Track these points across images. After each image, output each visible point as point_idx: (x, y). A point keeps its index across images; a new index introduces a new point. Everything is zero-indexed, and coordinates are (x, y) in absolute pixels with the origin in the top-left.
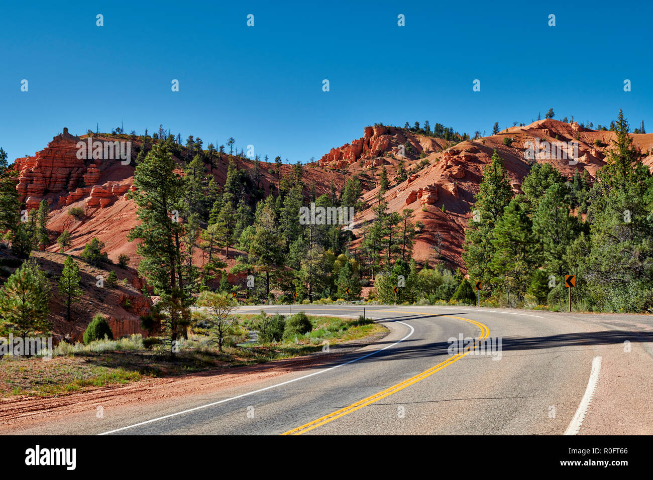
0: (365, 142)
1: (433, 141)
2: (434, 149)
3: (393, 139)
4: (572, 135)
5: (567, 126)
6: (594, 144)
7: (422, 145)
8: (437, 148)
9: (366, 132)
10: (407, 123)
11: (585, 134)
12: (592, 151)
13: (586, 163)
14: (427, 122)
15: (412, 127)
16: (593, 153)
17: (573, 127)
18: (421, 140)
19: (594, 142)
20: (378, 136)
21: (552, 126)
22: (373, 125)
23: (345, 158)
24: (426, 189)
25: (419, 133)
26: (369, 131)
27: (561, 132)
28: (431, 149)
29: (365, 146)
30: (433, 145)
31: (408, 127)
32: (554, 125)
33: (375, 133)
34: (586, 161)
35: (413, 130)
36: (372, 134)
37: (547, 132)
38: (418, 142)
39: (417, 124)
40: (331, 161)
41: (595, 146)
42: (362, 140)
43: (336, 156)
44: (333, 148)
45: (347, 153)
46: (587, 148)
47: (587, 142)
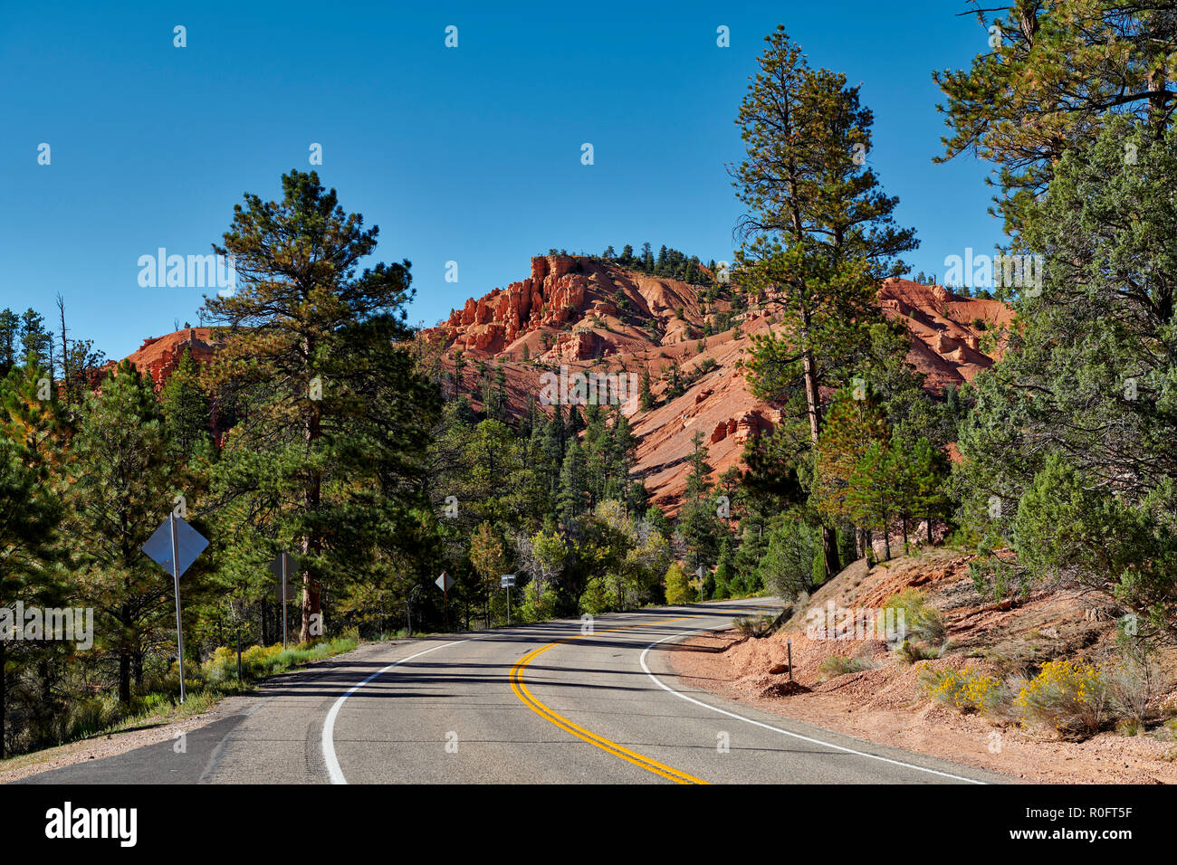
0: (536, 287)
1: (665, 286)
2: (667, 302)
3: (591, 282)
4: (934, 308)
5: (927, 292)
6: (970, 324)
7: (644, 296)
8: (673, 300)
9: (535, 267)
10: (611, 248)
11: (955, 305)
12: (968, 338)
13: (960, 362)
14: (647, 245)
15: (619, 256)
16: (970, 342)
17: (937, 293)
18: (641, 283)
19: (970, 322)
20: (560, 276)
21: (903, 293)
22: (546, 254)
23: (498, 320)
24: (743, 421)
25: (635, 268)
26: (541, 265)
27: (917, 303)
28: (663, 303)
29: (536, 297)
30: (665, 295)
31: (613, 256)
32: (906, 290)
33: (553, 269)
34: (960, 359)
35: (621, 261)
36: (546, 271)
37: (896, 305)
38: (634, 289)
39: (629, 249)
40: (469, 324)
41: (972, 329)
42: (529, 283)
43: (479, 314)
44: (472, 299)
45: (502, 309)
46: (960, 332)
47: (959, 321)
